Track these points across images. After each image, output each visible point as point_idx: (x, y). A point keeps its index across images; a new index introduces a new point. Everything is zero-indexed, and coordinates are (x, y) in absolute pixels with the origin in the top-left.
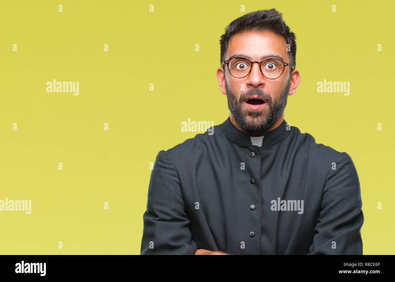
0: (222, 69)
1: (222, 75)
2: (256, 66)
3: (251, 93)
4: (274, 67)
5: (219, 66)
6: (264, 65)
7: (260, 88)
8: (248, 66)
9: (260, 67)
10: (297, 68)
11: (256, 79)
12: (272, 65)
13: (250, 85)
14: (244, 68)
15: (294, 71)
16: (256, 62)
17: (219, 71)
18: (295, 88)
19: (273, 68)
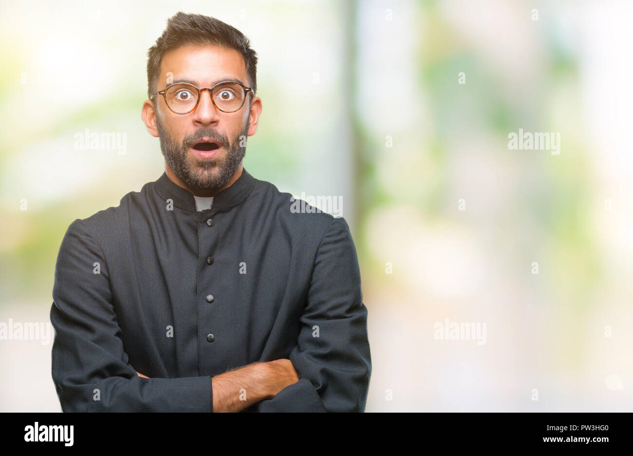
0: (150, 103)
1: (150, 111)
2: (206, 96)
3: (199, 134)
4: (231, 96)
5: (145, 98)
6: (217, 93)
7: (212, 127)
8: (193, 96)
9: (211, 96)
10: (259, 94)
11: (206, 113)
12: (228, 94)
13: (198, 122)
14: (186, 98)
15: (254, 100)
16: (205, 89)
17: (146, 105)
18: (256, 124)
19: (230, 98)
